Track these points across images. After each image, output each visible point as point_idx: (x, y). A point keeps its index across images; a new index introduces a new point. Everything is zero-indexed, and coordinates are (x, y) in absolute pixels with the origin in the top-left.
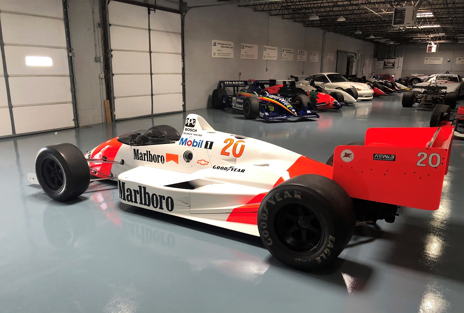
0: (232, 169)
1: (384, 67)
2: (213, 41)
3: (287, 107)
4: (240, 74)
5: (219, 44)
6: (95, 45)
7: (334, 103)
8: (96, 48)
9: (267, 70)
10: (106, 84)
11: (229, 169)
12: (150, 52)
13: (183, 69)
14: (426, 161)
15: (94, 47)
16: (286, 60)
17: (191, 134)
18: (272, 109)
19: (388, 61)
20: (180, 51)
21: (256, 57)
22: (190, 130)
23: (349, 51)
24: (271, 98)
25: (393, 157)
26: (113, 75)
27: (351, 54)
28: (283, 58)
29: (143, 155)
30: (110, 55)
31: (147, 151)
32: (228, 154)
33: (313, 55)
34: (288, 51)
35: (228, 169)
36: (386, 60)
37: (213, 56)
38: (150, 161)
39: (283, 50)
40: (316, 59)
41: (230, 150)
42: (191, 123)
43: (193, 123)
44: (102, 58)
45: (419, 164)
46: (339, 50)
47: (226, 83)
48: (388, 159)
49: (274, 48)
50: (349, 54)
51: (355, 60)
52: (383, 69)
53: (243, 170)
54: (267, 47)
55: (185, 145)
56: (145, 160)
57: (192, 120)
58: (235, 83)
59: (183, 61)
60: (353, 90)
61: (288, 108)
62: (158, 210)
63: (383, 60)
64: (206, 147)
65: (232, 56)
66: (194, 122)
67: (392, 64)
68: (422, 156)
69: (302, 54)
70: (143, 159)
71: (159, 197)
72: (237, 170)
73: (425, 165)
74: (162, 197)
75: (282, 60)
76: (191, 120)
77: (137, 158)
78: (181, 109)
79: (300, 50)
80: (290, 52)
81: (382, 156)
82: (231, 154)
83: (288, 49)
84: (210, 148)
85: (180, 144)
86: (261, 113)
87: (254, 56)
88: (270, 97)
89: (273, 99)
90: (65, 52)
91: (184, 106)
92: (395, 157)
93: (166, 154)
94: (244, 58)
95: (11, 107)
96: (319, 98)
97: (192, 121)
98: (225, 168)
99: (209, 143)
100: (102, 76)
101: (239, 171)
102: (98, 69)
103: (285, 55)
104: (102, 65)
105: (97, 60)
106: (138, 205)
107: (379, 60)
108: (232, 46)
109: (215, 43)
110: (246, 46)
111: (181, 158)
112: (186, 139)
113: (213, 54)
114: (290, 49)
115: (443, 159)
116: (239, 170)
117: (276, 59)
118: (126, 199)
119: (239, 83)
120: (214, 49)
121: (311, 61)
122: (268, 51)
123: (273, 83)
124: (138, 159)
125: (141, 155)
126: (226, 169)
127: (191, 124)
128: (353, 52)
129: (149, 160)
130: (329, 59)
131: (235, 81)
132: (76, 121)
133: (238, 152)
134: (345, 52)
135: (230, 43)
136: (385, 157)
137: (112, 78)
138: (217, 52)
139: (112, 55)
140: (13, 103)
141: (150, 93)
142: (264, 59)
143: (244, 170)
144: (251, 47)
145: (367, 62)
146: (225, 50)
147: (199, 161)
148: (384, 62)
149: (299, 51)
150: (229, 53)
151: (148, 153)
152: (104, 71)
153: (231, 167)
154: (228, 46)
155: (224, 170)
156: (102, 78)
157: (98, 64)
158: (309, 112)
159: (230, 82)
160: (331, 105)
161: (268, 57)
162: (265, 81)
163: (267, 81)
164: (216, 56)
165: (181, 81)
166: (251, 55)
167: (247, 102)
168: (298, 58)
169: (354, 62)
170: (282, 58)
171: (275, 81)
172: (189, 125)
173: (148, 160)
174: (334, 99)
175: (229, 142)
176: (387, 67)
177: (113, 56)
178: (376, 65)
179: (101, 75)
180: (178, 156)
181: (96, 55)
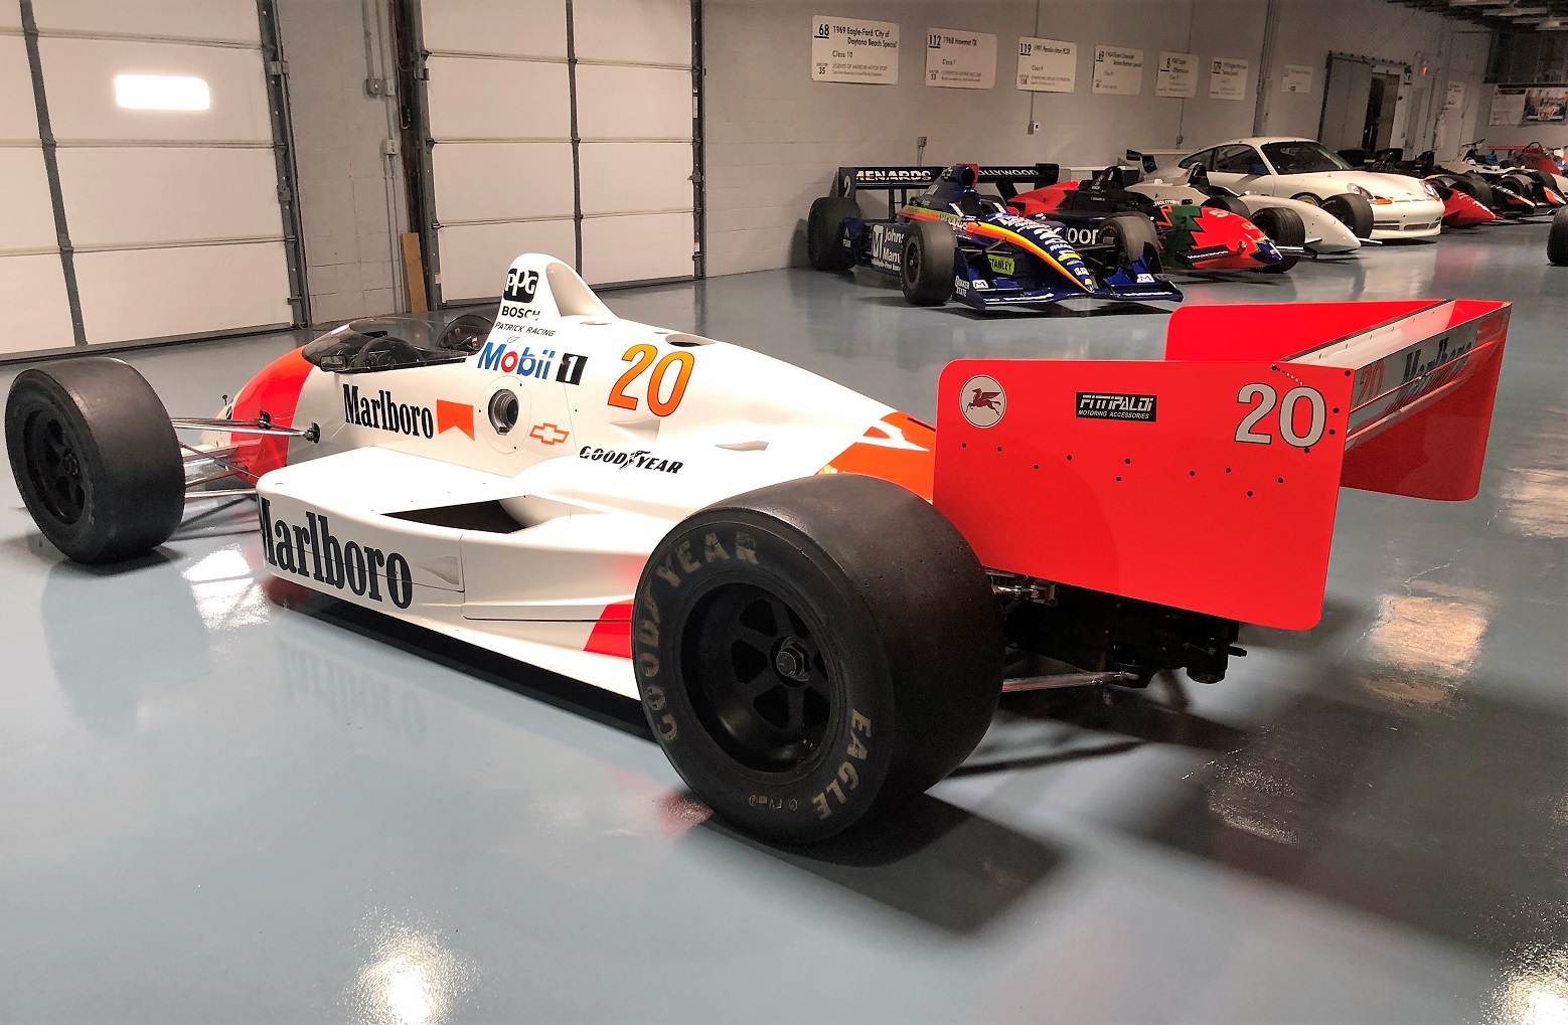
0: (642, 460)
1: (1524, 116)
2: (818, 21)
3: (1060, 259)
4: (923, 142)
5: (840, 30)
6: (367, 34)
7: (1257, 250)
8: (368, 46)
9: (1031, 131)
10: (406, 175)
11: (631, 461)
12: (572, 61)
13: (699, 124)
14: (1269, 424)
15: (362, 42)
16: (1113, 91)
17: (518, 329)
18: (1008, 266)
19: (1543, 95)
20: (687, 59)
21: (988, 82)
22: (518, 314)
23: (1378, 55)
24: (1006, 227)
25: (1148, 407)
26: (431, 143)
27: (1387, 68)
28: (1098, 86)
29: (371, 405)
30: (420, 71)
31: (381, 392)
32: (631, 404)
33: (1225, 73)
34: (1121, 60)
35: (628, 459)
36: (1535, 92)
37: (816, 76)
38: (391, 429)
39: (1102, 55)
40: (1239, 87)
41: (638, 388)
42: (521, 285)
43: (530, 288)
44: (391, 86)
45: (1243, 434)
46: (1333, 52)
47: (865, 177)
48: (1129, 412)
49: (1060, 45)
50: (1379, 69)
51: (1402, 91)
52: (1520, 126)
53: (675, 463)
54: (1034, 42)
55: (495, 369)
56: (377, 426)
57: (527, 274)
58: (898, 177)
59: (699, 95)
60: (1353, 203)
61: (1063, 263)
62: (365, 601)
63: (1523, 92)
64: (561, 377)
65: (891, 77)
66: (533, 282)
67: (1556, 108)
68: (1258, 397)
69: (1176, 70)
70: (373, 423)
71: (365, 556)
72: (657, 463)
73: (1266, 439)
74: (375, 556)
75: (1095, 90)
76: (522, 275)
77: (355, 420)
78: (689, 269)
79: (1173, 56)
80: (1126, 60)
81: (1108, 401)
82: (643, 404)
83: (1119, 51)
84: (575, 380)
85: (479, 366)
86: (959, 282)
87: (980, 75)
88: (1005, 223)
89: (1013, 228)
90: (255, 62)
91: (700, 258)
92: (1154, 403)
93: (438, 401)
94: (939, 82)
95: (66, 253)
96: (1202, 231)
97: (527, 281)
98: (621, 454)
99: (573, 361)
100: (395, 145)
101: (662, 469)
102: (379, 119)
103: (1108, 74)
104: (394, 106)
105: (372, 90)
106: (309, 582)
107: (1506, 90)
108: (894, 37)
109: (823, 27)
110: (950, 40)
111: (481, 418)
112: (503, 347)
113: (816, 70)
114: (1128, 52)
115: (1336, 411)
116: (665, 462)
117: (1069, 87)
118: (276, 559)
119: (910, 177)
120: (821, 50)
121: (1212, 96)
122: (1037, 57)
123: (1046, 174)
124: (358, 422)
125: (364, 408)
126: (620, 459)
127: (521, 290)
128: (1397, 60)
129: (388, 425)
130: (1293, 88)
131: (897, 170)
132: (299, 304)
133: (664, 396)
134: (1364, 60)
135: (884, 26)
136: (1118, 406)
137: (430, 153)
138: (831, 60)
139: (425, 70)
140: (75, 238)
141: (572, 212)
142: (1021, 86)
143: (681, 465)
144: (969, 43)
145: (1456, 98)
146: (865, 55)
147: (536, 427)
148: (1528, 101)
149: (1164, 56)
150: (881, 63)
151: (384, 400)
152: (401, 129)
153: (638, 454)
154: (874, 39)
155: (615, 462)
156: (391, 156)
157: (378, 103)
158: (1148, 280)
159: (877, 173)
160: (1246, 255)
161: (1035, 81)
162: (1020, 169)
163: (1028, 169)
164: (829, 76)
165: (689, 167)
166: (966, 74)
167: (912, 240)
168: (1159, 86)
169: (1401, 98)
170: (1095, 85)
171: (1055, 167)
172: (514, 293)
173: (385, 427)
174: (1261, 233)
175: (639, 356)
176: (1537, 120)
177: (430, 74)
178: (1494, 109)
179: (389, 142)
180: (471, 408)
181: (371, 73)
